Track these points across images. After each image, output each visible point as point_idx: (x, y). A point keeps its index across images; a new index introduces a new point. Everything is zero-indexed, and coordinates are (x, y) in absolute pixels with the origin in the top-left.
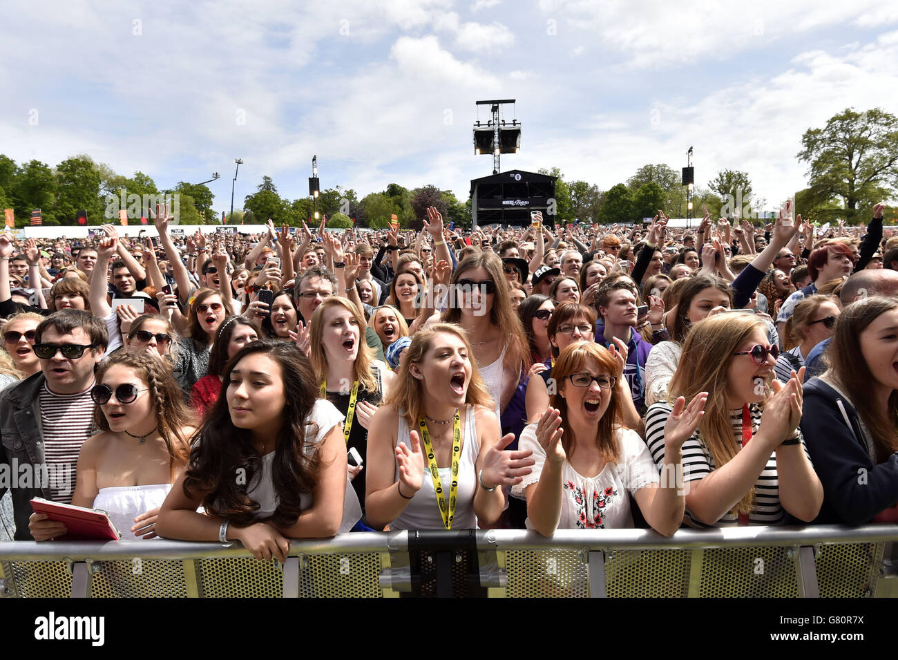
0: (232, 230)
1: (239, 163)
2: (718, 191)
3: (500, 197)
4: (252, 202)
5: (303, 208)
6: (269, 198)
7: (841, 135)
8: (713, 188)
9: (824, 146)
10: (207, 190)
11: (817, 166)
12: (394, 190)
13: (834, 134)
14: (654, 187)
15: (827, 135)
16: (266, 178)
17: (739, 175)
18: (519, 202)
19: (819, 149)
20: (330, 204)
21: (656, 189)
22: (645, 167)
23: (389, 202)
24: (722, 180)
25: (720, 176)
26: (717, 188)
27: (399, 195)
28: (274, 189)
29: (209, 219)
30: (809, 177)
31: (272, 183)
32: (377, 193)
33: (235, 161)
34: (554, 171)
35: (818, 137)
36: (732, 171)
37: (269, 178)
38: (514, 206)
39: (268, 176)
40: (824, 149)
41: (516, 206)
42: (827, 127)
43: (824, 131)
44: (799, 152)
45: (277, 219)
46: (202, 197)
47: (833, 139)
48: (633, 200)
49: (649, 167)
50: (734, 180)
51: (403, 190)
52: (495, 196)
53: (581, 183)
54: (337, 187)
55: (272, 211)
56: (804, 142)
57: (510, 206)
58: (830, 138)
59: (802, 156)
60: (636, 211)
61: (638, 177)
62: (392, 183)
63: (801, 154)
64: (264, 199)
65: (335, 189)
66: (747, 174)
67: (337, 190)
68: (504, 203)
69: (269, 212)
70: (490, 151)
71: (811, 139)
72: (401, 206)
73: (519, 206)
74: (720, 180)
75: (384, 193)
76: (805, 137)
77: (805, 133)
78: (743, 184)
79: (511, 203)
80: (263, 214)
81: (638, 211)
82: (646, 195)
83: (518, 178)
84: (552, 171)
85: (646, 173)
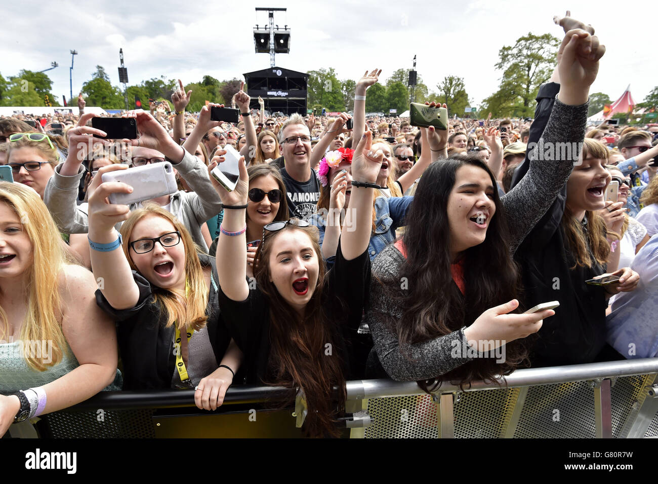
0: (68, 111)
1: (74, 53)
2: (443, 91)
3: (265, 88)
4: (88, 88)
5: (133, 94)
6: (101, 84)
7: (525, 52)
8: (439, 88)
9: (513, 59)
10: (46, 77)
11: (507, 74)
12: (208, 81)
13: (520, 51)
14: (400, 86)
15: (515, 51)
16: (99, 67)
17: (459, 79)
18: (280, 93)
19: (509, 61)
20: (156, 91)
21: (401, 87)
22: (398, 70)
23: (204, 90)
24: (446, 83)
25: (445, 79)
26: (442, 88)
27: (213, 85)
28: (106, 77)
29: (50, 101)
30: (500, 81)
31: (105, 71)
32: (195, 83)
33: (70, 52)
34: (331, 70)
35: (510, 52)
36: (454, 76)
37: (101, 68)
38: (276, 97)
39: (100, 65)
40: (512, 61)
41: (278, 96)
42: (516, 45)
43: (514, 48)
44: (496, 63)
45: (110, 102)
46: (41, 83)
47: (519, 55)
48: (385, 96)
49: (401, 70)
50: (454, 83)
51: (216, 81)
52: (262, 88)
53: (350, 81)
54: (162, 76)
55: (105, 96)
56: (499, 55)
57: (273, 96)
58: (517, 54)
59: (498, 66)
60: (386, 104)
61: (393, 78)
62: (207, 75)
63: (497, 65)
64: (96, 85)
65: (159, 78)
66: (463, 78)
67: (161, 79)
68: (269, 93)
69: (102, 96)
70: (268, 51)
71: (505, 53)
72: (214, 94)
73: (280, 96)
74: (445, 82)
75: (200, 83)
76: (501, 51)
77: (501, 49)
78: (461, 86)
79: (274, 93)
80: (98, 98)
81: (387, 104)
82: (394, 92)
83: (279, 73)
84: (329, 70)
85: (399, 75)
